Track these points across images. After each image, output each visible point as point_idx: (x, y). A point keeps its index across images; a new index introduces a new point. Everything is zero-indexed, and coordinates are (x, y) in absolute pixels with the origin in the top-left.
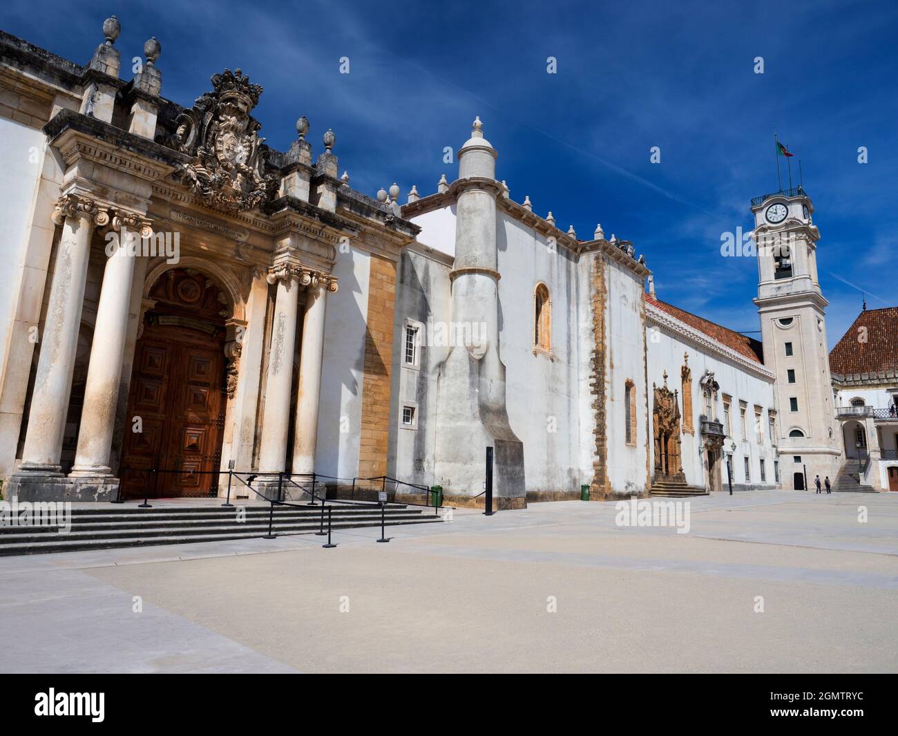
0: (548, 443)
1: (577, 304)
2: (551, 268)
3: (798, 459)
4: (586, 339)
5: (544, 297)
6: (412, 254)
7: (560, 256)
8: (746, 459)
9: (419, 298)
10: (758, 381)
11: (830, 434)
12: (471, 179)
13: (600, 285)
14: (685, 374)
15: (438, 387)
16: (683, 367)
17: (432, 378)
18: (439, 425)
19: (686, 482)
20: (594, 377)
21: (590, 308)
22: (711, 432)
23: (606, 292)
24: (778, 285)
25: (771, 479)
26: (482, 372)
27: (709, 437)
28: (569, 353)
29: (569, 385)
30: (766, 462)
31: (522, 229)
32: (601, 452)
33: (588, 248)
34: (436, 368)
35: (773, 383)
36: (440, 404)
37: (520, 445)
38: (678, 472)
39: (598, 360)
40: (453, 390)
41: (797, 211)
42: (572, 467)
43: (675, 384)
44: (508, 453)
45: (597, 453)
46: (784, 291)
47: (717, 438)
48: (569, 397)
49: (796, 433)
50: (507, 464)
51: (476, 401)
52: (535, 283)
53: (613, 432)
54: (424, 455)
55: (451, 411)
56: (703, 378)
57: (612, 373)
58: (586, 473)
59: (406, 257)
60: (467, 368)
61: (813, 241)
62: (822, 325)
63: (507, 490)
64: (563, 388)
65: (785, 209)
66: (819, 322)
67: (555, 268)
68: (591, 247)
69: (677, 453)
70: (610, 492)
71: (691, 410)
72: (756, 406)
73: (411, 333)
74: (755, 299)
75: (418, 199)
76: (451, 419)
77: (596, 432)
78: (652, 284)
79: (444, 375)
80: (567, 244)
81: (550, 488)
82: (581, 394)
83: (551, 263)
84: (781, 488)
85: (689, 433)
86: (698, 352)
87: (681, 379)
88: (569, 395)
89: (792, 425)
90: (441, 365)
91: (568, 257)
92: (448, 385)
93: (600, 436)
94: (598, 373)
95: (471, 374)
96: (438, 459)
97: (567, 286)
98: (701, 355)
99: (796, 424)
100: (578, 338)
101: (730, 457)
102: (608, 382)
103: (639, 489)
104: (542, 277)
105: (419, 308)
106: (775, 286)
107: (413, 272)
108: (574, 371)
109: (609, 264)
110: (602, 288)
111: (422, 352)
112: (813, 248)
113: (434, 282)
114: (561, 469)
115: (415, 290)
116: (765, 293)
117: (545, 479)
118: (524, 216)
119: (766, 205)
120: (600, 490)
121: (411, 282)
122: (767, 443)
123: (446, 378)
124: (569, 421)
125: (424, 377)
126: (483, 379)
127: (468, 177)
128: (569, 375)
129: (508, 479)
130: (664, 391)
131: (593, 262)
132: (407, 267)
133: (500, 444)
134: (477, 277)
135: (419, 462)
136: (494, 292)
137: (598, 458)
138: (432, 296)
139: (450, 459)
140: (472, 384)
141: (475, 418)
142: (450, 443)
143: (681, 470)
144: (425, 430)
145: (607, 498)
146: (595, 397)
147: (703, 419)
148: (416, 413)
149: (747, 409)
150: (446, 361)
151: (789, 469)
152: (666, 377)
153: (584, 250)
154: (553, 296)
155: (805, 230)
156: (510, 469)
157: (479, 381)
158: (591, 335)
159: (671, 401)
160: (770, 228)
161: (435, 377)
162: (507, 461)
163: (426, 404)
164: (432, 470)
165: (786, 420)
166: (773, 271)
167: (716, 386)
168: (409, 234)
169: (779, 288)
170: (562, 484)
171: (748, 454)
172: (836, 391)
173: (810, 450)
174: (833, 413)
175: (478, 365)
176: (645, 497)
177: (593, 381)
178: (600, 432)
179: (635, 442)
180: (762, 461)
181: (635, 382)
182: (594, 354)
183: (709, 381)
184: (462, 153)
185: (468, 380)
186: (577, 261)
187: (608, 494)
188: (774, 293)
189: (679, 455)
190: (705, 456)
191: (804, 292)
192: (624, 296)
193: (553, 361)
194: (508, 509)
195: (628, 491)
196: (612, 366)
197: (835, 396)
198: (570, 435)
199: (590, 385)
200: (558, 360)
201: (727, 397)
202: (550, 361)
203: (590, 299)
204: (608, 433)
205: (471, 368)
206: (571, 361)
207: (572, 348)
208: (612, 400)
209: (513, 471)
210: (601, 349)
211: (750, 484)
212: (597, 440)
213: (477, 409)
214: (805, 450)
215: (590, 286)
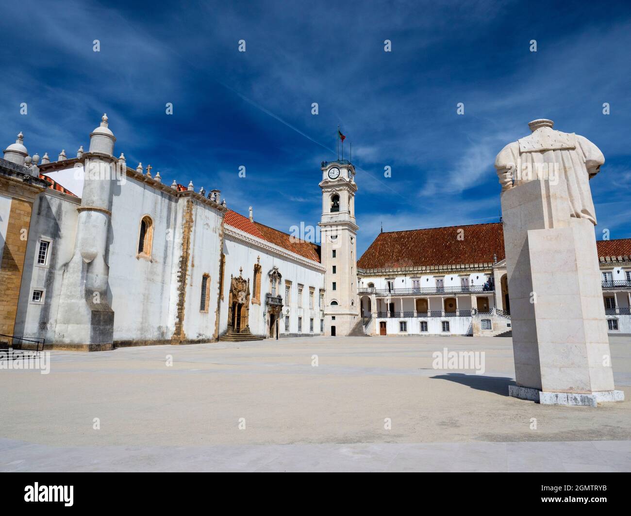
0: (143, 311)
1: (175, 228)
2: (155, 207)
3: (334, 318)
4: (178, 249)
5: (150, 223)
6: (48, 197)
7: (163, 199)
8: (300, 319)
9: (52, 224)
10: (314, 273)
11: (352, 303)
12: (94, 153)
13: (188, 217)
14: (257, 269)
15: (63, 278)
16: (255, 265)
17: (58, 274)
18: (61, 301)
19: (250, 333)
20: (180, 272)
21: (182, 231)
22: (272, 303)
23: (192, 222)
24: (332, 216)
25: (317, 329)
26: (90, 270)
27: (271, 306)
28: (165, 257)
29: (163, 276)
30: (314, 321)
31: (134, 183)
32: (180, 317)
33: (183, 195)
34: (62, 266)
35: (324, 274)
36: (63, 289)
37: (113, 313)
38: (246, 327)
39: (184, 262)
40: (71, 280)
41: (344, 173)
42: (161, 325)
43: (248, 275)
44: (102, 318)
45: (178, 317)
46: (334, 220)
47: (276, 306)
48: (163, 283)
49: (334, 303)
50: (100, 325)
51: (84, 288)
52: (141, 216)
53: (190, 304)
54: (48, 320)
55: (69, 293)
56: (270, 271)
57: (192, 270)
58: (171, 329)
59: (43, 199)
60: (81, 268)
61: (353, 191)
62: (354, 240)
63: (98, 340)
64: (159, 279)
65: (338, 171)
66: (352, 239)
67: (159, 206)
68: (185, 194)
69: (246, 316)
70: (184, 339)
71: (260, 290)
72: (310, 287)
73: (44, 245)
74: (319, 223)
75: (65, 159)
76: (68, 298)
77: (178, 305)
78: (251, 212)
79: (67, 271)
80: (169, 192)
81: (142, 338)
82: (172, 282)
83: (156, 203)
84: (324, 335)
85: (257, 303)
86: (268, 256)
87: (253, 272)
88: (163, 282)
89: (333, 298)
90: (66, 265)
91: (170, 199)
92: (69, 277)
93: (180, 307)
94: (183, 270)
95: (83, 271)
96: (58, 322)
97: (167, 217)
98: (272, 257)
99: (334, 298)
100: (173, 248)
101: (287, 317)
102: (189, 275)
103: (208, 338)
104: (148, 212)
105: (51, 230)
106: (330, 216)
107: (49, 208)
108: (168, 269)
109: (197, 204)
110: (190, 219)
111: (51, 257)
112: (353, 195)
113: (66, 214)
114: (153, 327)
115: (50, 219)
116: (325, 220)
117: (139, 332)
118: (136, 176)
119: (329, 168)
120: (177, 338)
121: (46, 214)
122: (317, 309)
123: (68, 273)
124: (161, 299)
125: (52, 273)
126: (90, 275)
127: (92, 152)
128: (164, 271)
129: (100, 333)
130: (239, 279)
131: (186, 203)
132: (44, 205)
133: (95, 313)
134: (93, 213)
135: (43, 324)
136: (104, 222)
137: (178, 319)
138: (63, 223)
139: (65, 322)
140: (82, 277)
141: (82, 297)
142: (66, 312)
143: (248, 326)
144: (50, 305)
145: (181, 343)
146: (180, 284)
147: (268, 296)
148: (44, 294)
149: (303, 290)
150: (69, 263)
151: (329, 323)
152: (241, 271)
153: (181, 196)
154: (155, 223)
155: (348, 184)
156: (102, 327)
157: (87, 275)
158: (181, 247)
159: (244, 285)
160: (330, 182)
161: (61, 272)
162: (100, 323)
163: (52, 288)
164: (53, 329)
165: (330, 295)
166: (330, 207)
167: (280, 276)
168: (42, 187)
169: (332, 217)
170: (153, 335)
171: (301, 315)
172: (359, 279)
173: (340, 313)
174: (356, 291)
175: (88, 266)
176: (213, 342)
177: (180, 274)
178: (181, 305)
179: (207, 310)
180: (312, 320)
181: (210, 275)
182: (181, 258)
183: (274, 273)
184: (92, 135)
185: (80, 275)
186: (177, 201)
187: (183, 341)
188: (329, 220)
189: (247, 317)
190: (268, 317)
191: (344, 221)
192: (207, 224)
193: (151, 262)
194: (97, 351)
195: (198, 339)
196: (193, 266)
197: (359, 282)
198: (161, 307)
199: (178, 277)
200: (156, 262)
201: (289, 282)
202: (150, 263)
203: (182, 226)
204: (186, 305)
205: (83, 268)
206: (166, 262)
207: (168, 254)
208: (191, 286)
209: (104, 329)
210: (185, 255)
211: (301, 333)
212: (179, 309)
213: (84, 292)
214: (338, 312)
215: (183, 218)
